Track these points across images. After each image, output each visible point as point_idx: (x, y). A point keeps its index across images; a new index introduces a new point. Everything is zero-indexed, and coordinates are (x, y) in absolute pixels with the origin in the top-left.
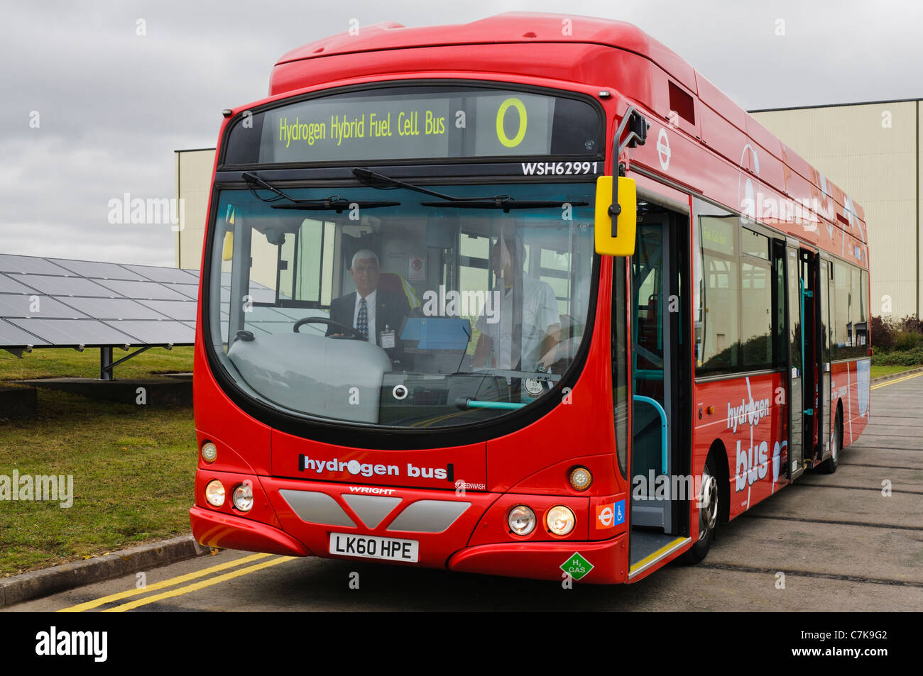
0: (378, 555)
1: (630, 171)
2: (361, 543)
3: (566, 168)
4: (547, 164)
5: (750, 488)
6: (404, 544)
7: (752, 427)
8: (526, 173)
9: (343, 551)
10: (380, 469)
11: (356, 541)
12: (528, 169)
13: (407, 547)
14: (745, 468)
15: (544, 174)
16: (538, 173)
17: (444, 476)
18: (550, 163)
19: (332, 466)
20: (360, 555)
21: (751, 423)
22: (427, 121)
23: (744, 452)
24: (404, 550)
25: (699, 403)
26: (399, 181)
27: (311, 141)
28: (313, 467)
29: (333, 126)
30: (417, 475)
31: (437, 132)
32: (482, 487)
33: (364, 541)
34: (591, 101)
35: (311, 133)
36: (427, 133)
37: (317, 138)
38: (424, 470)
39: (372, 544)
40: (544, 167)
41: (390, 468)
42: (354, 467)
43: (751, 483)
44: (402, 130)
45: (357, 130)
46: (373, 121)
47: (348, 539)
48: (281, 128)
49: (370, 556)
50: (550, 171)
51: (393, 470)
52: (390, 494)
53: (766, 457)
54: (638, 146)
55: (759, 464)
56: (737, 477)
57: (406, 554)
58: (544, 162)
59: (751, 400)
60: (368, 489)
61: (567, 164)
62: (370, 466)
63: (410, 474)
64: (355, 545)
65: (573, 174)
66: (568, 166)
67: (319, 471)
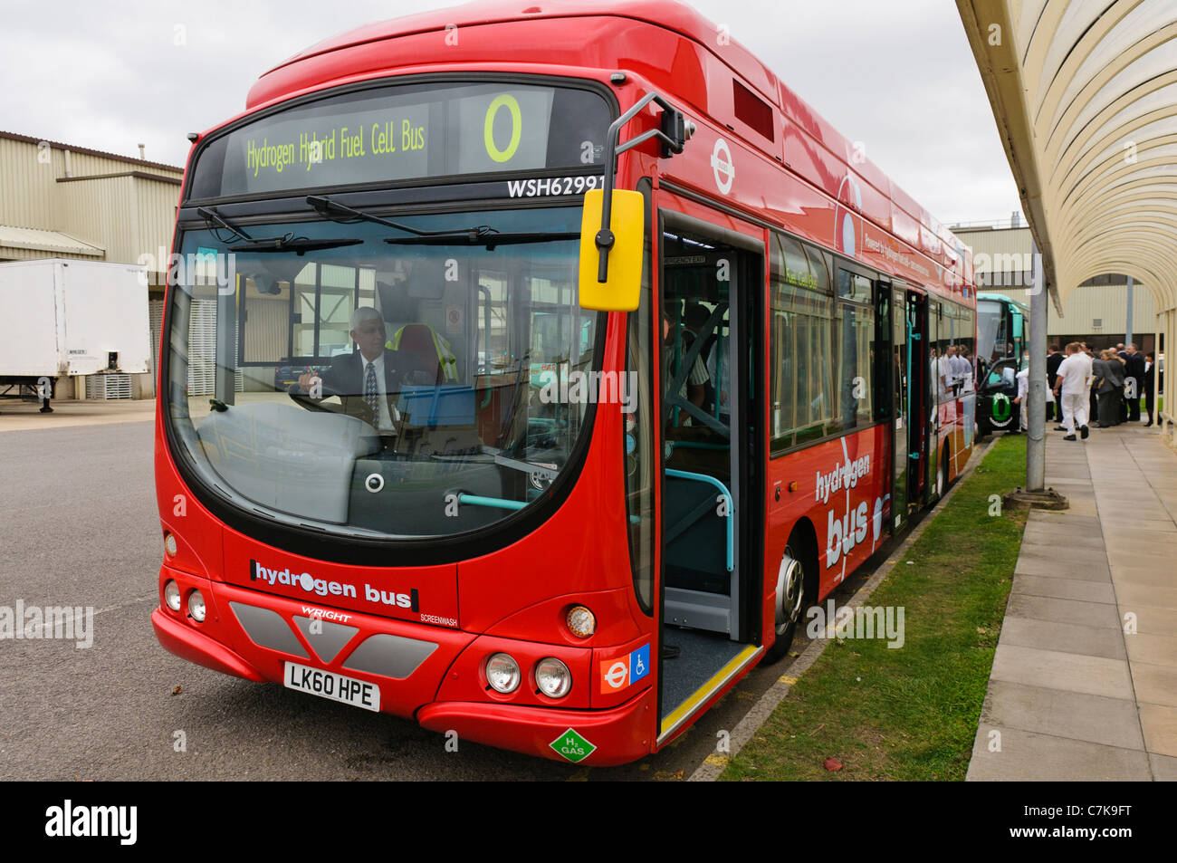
0: (335, 696)
1: (660, 190)
2: (318, 678)
3: (564, 186)
4: (540, 181)
5: (845, 558)
6: (365, 686)
7: (848, 492)
8: (512, 195)
9: (299, 685)
10: (335, 588)
11: (312, 675)
12: (515, 189)
13: (367, 691)
14: (839, 538)
15: (535, 196)
16: (528, 194)
17: (408, 604)
18: (544, 178)
19: (284, 578)
20: (316, 693)
21: (847, 486)
22: (404, 133)
23: (838, 522)
24: (365, 694)
25: (775, 483)
26: (359, 212)
27: (280, 166)
28: (265, 577)
29: (302, 146)
30: (376, 599)
31: (416, 147)
32: (453, 623)
33: (321, 676)
34: (597, 87)
35: (279, 158)
36: (404, 149)
37: (285, 163)
38: (384, 593)
39: (329, 680)
40: (536, 185)
41: (346, 587)
42: (307, 582)
43: (846, 552)
44: (376, 147)
45: (327, 149)
46: (345, 138)
47: (304, 670)
48: (249, 152)
49: (327, 696)
50: (543, 191)
51: (349, 591)
52: (345, 621)
53: (865, 518)
54: (674, 155)
55: (857, 529)
56: (829, 551)
57: (367, 699)
58: (536, 179)
59: (848, 462)
60: (322, 611)
61: (566, 180)
62: (324, 583)
63: (369, 598)
64: (311, 679)
65: (574, 194)
66: (568, 182)
67: (272, 582)
